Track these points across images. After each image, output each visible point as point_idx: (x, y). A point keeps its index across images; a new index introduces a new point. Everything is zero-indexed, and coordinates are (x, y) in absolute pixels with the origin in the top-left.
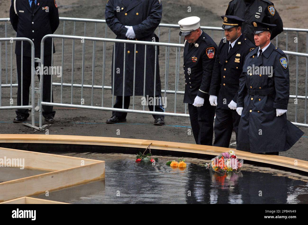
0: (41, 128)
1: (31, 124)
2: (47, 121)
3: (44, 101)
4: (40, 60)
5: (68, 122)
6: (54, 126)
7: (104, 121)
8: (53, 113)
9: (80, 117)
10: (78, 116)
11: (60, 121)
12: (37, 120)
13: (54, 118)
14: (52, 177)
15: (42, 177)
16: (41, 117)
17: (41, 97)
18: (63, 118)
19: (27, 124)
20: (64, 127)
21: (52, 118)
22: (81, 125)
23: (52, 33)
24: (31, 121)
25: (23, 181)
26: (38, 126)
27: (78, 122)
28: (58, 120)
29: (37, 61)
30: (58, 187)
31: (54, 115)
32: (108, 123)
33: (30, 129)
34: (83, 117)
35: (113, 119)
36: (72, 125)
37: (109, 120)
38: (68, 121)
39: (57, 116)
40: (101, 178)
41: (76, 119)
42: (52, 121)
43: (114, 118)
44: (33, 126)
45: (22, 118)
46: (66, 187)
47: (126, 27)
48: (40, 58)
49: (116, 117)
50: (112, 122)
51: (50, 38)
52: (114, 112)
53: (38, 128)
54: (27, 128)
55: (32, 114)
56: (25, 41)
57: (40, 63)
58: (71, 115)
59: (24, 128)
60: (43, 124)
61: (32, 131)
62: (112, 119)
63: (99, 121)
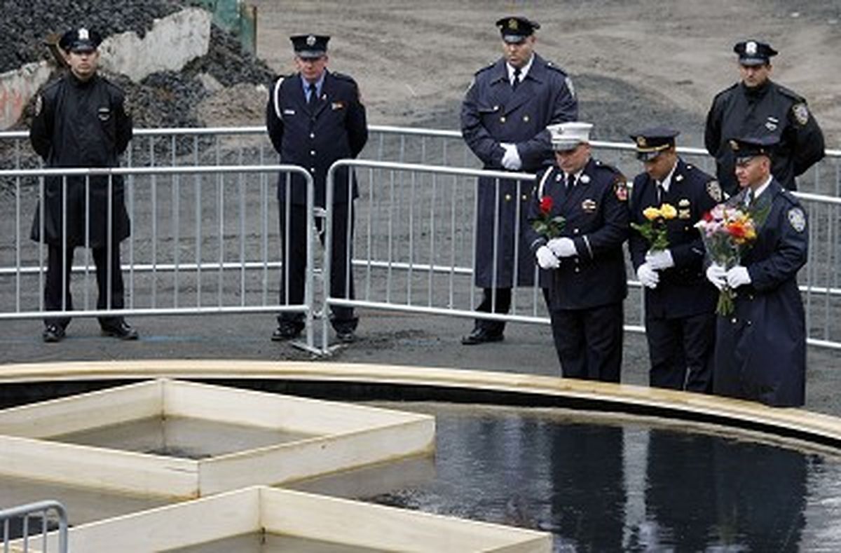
0: (326, 352)
1: (305, 342)
2: (341, 338)
3: (333, 295)
4: (325, 212)
5: (384, 340)
6: (355, 347)
7: (459, 339)
8: (354, 322)
9: (411, 330)
10: (407, 329)
11: (367, 338)
12: (318, 336)
13: (356, 333)
14: (323, 447)
15: (301, 446)
16: (326, 328)
17: (326, 287)
18: (374, 333)
19: (299, 344)
20: (375, 351)
22: (409, 347)
23: (354, 157)
24: (305, 337)
25: (261, 454)
26: (320, 348)
27: (404, 341)
28: (364, 335)
29: (319, 215)
30: (334, 469)
31: (354, 327)
32: (465, 343)
33: (303, 353)
34: (415, 331)
35: (477, 336)
36: (391, 347)
37: (467, 337)
38: (384, 337)
39: (361, 329)
40: (426, 450)
41: (402, 334)
42: (350, 337)
43: (478, 332)
44: (310, 348)
45: (289, 332)
46: (352, 469)
47: (503, 145)
48: (325, 209)
49: (483, 330)
50: (473, 341)
51: (346, 167)
52: (477, 320)
53: (318, 351)
54: (297, 351)
55: (309, 322)
57: (325, 218)
58: (392, 326)
59: (292, 351)
60: (330, 345)
61: (307, 356)
62: (473, 335)
63: (448, 339)
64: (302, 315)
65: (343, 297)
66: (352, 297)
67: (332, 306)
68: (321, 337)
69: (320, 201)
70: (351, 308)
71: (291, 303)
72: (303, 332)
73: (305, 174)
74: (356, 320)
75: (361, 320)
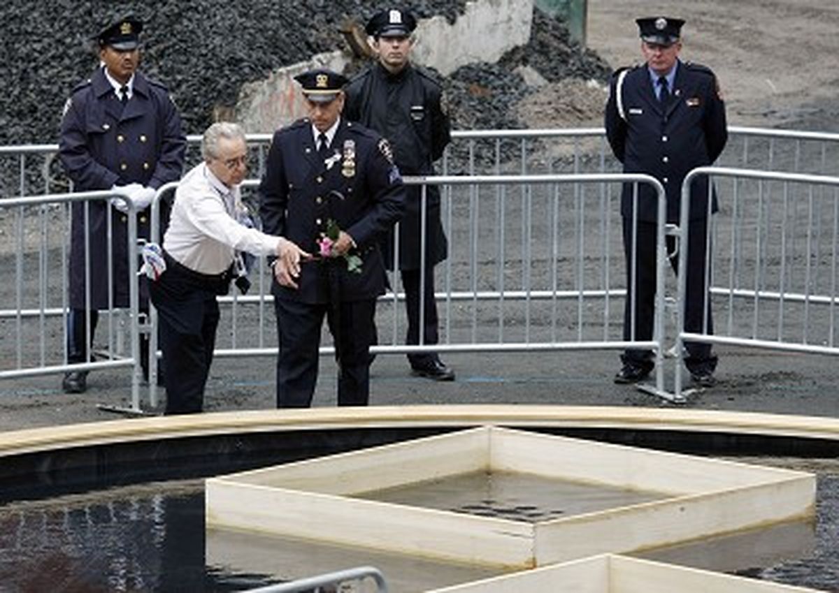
0: (679, 396)
1: (655, 386)
2: (695, 380)
3: (687, 330)
4: (681, 229)
5: (749, 384)
6: (713, 393)
8: (713, 362)
9: (781, 372)
10: (776, 371)
11: (728, 382)
12: (669, 378)
13: (714, 375)
14: (682, 509)
15: (656, 508)
16: (680, 369)
18: (736, 376)
19: (645, 387)
20: (736, 397)
21: (709, 374)
22: (779, 392)
23: (710, 164)
24: (654, 379)
25: (608, 517)
26: (673, 393)
27: (773, 385)
28: (724, 378)
29: (671, 233)
30: (695, 535)
31: (713, 368)
33: (651, 398)
34: (786, 374)
36: (757, 392)
38: (746, 381)
39: (720, 371)
40: (805, 514)
41: (770, 377)
42: (707, 380)
44: (660, 393)
45: (635, 372)
46: (717, 535)
48: (678, 224)
51: (705, 176)
53: (671, 397)
54: (646, 396)
55: (658, 361)
56: (642, 184)
57: (679, 239)
58: (758, 367)
59: (639, 395)
60: (683, 390)
61: (657, 402)
63: (825, 383)
64: (649, 353)
65: (701, 332)
66: (710, 332)
67: (686, 343)
68: (673, 379)
69: (673, 217)
70: (707, 346)
71: (637, 340)
72: (651, 374)
73: (657, 184)
74: (715, 359)
75: (720, 359)
